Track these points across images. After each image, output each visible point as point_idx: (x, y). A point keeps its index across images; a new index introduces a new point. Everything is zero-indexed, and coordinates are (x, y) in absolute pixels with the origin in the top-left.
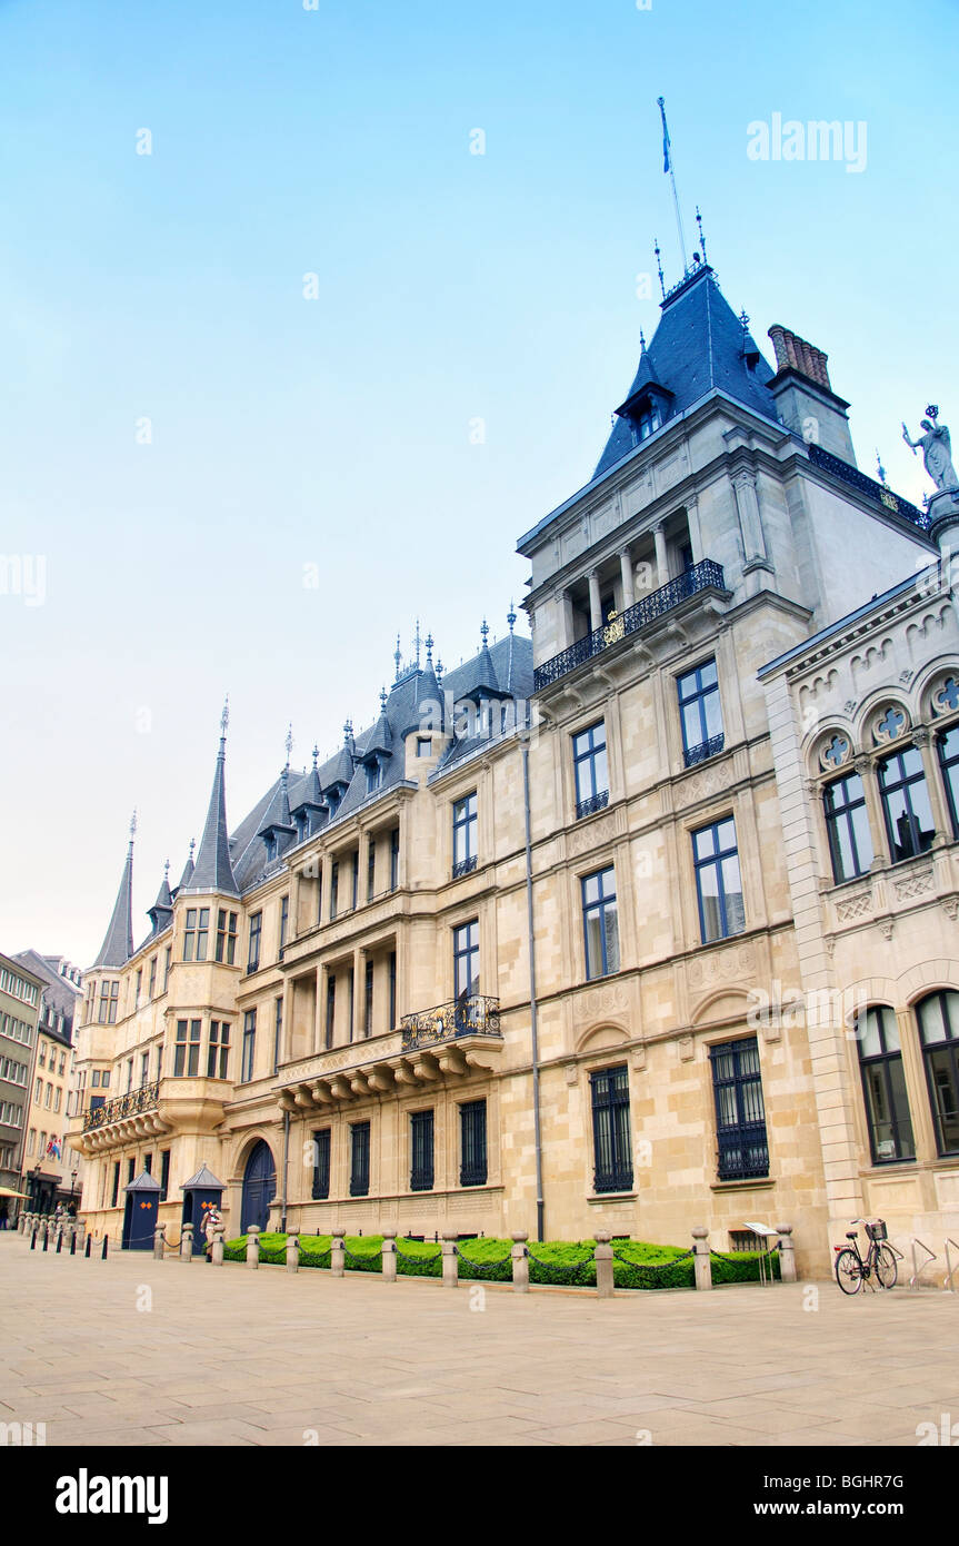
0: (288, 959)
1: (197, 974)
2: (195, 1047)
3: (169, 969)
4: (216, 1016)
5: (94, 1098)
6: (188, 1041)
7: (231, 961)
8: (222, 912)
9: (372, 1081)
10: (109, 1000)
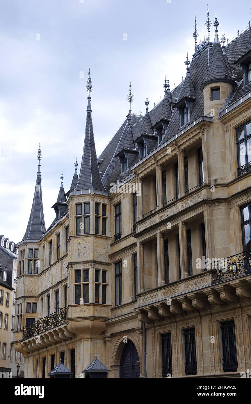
0: (138, 230)
1: (85, 242)
2: (86, 286)
3: (68, 241)
4: (97, 267)
5: (28, 319)
6: (82, 282)
7: (104, 232)
8: (97, 204)
9: (194, 303)
10: (33, 260)
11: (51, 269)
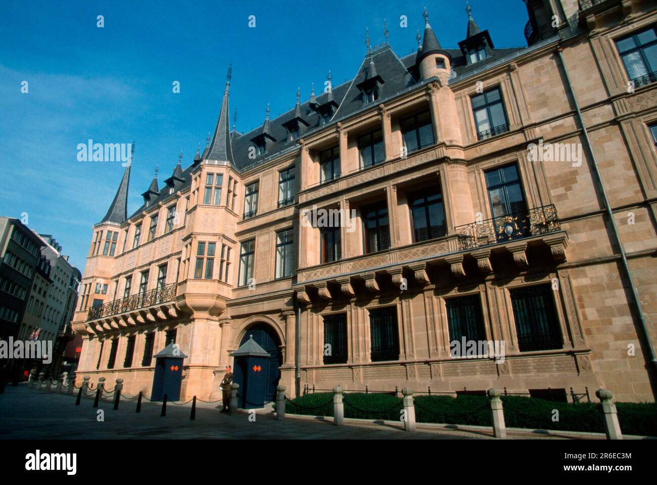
0: (304, 200)
2: (211, 260)
4: (225, 241)
5: (95, 300)
6: (206, 256)
7: (233, 208)
8: (230, 178)
10: (111, 243)
11: (136, 252)
